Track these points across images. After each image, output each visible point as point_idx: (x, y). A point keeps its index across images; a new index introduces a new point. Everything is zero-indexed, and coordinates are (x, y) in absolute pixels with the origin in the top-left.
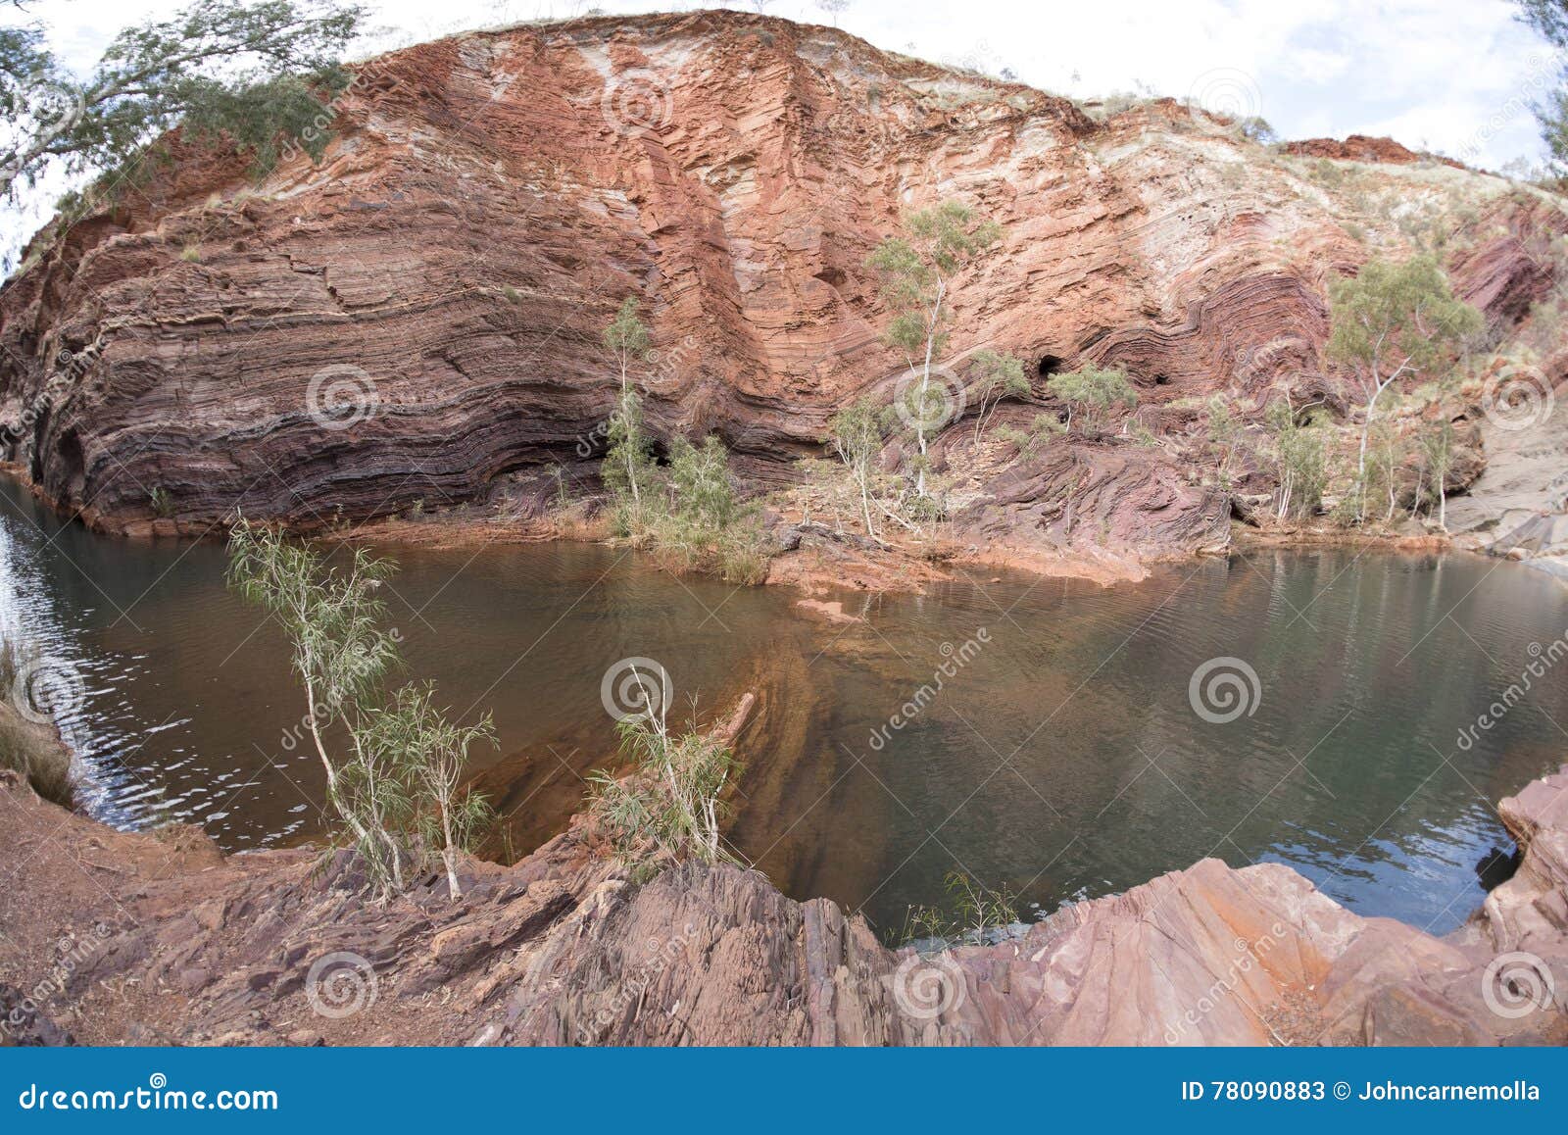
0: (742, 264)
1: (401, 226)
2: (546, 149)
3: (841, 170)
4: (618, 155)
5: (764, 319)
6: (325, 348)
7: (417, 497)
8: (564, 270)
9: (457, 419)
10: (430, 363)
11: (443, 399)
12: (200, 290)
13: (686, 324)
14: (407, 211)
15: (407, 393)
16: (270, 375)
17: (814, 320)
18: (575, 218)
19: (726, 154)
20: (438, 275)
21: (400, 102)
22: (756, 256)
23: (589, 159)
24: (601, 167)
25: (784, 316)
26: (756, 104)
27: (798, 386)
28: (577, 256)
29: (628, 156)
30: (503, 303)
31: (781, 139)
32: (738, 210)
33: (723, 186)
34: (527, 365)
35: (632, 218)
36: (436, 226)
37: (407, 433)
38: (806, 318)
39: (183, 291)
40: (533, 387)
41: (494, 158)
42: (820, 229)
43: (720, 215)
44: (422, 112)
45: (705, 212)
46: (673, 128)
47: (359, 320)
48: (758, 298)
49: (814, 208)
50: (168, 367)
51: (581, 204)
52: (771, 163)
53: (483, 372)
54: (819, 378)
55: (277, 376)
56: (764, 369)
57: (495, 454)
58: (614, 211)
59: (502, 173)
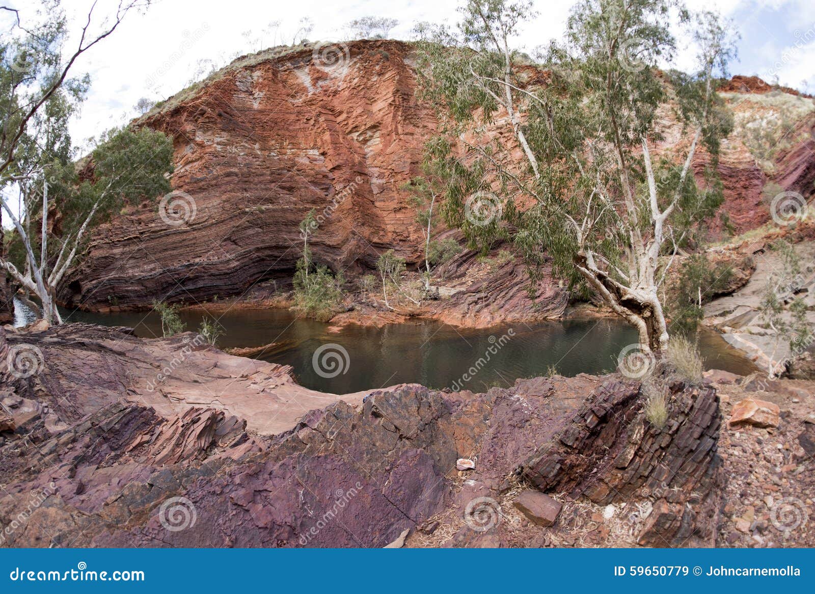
0: (374, 180)
1: (212, 186)
2: (280, 133)
3: (425, 127)
4: (314, 131)
5: (384, 207)
6: (181, 242)
7: (215, 294)
8: (288, 193)
9: (234, 264)
10: (224, 243)
11: (228, 256)
12: (130, 227)
13: (345, 212)
14: (214, 179)
15: (213, 256)
16: (159, 255)
17: (407, 206)
18: (293, 167)
19: (365, 125)
20: (228, 206)
21: (209, 122)
22: (381, 176)
23: (301, 134)
24: (306, 137)
25: (393, 205)
26: (381, 96)
27: (400, 238)
28: (294, 186)
29: (319, 130)
30: (256, 214)
31: (391, 115)
32: (372, 153)
33: (365, 141)
34: (268, 239)
35: (321, 163)
36: (228, 183)
37: (213, 271)
38: (403, 205)
39: (122, 228)
40: (270, 248)
41: (255, 142)
42: (409, 161)
43: (364, 157)
44: (220, 126)
45: (356, 156)
46: (341, 113)
47: (194, 230)
48: (382, 197)
49: (407, 151)
50: (117, 257)
51: (297, 159)
52: (387, 128)
53: (247, 244)
54: (409, 233)
55: (162, 255)
56: (383, 230)
57: (251, 276)
58: (312, 160)
59: (259, 149)
